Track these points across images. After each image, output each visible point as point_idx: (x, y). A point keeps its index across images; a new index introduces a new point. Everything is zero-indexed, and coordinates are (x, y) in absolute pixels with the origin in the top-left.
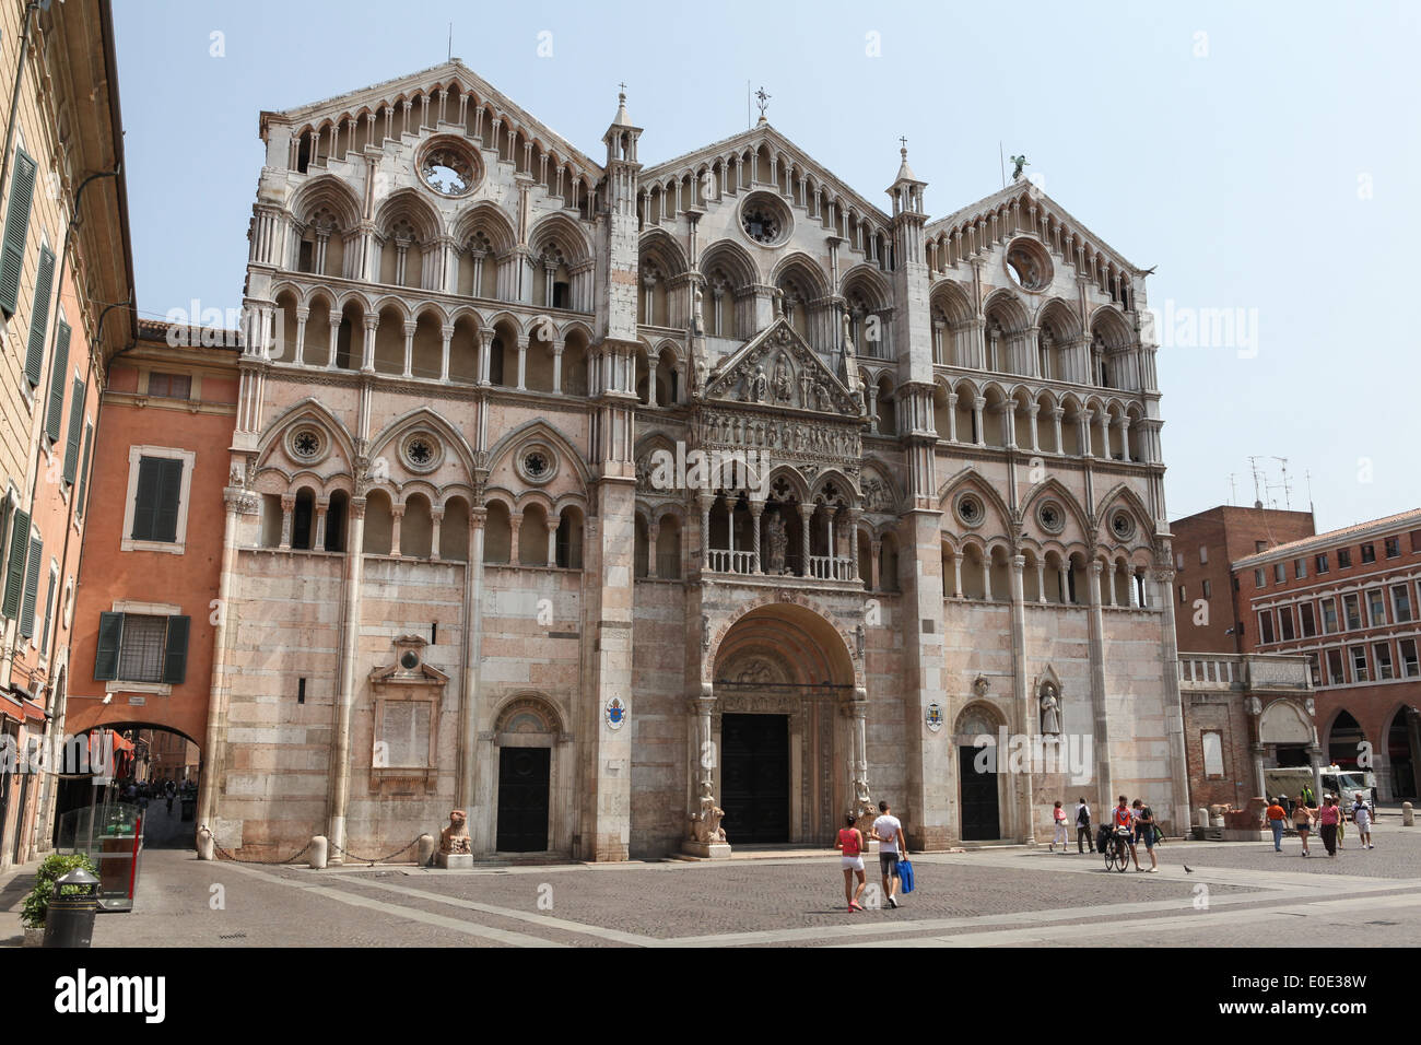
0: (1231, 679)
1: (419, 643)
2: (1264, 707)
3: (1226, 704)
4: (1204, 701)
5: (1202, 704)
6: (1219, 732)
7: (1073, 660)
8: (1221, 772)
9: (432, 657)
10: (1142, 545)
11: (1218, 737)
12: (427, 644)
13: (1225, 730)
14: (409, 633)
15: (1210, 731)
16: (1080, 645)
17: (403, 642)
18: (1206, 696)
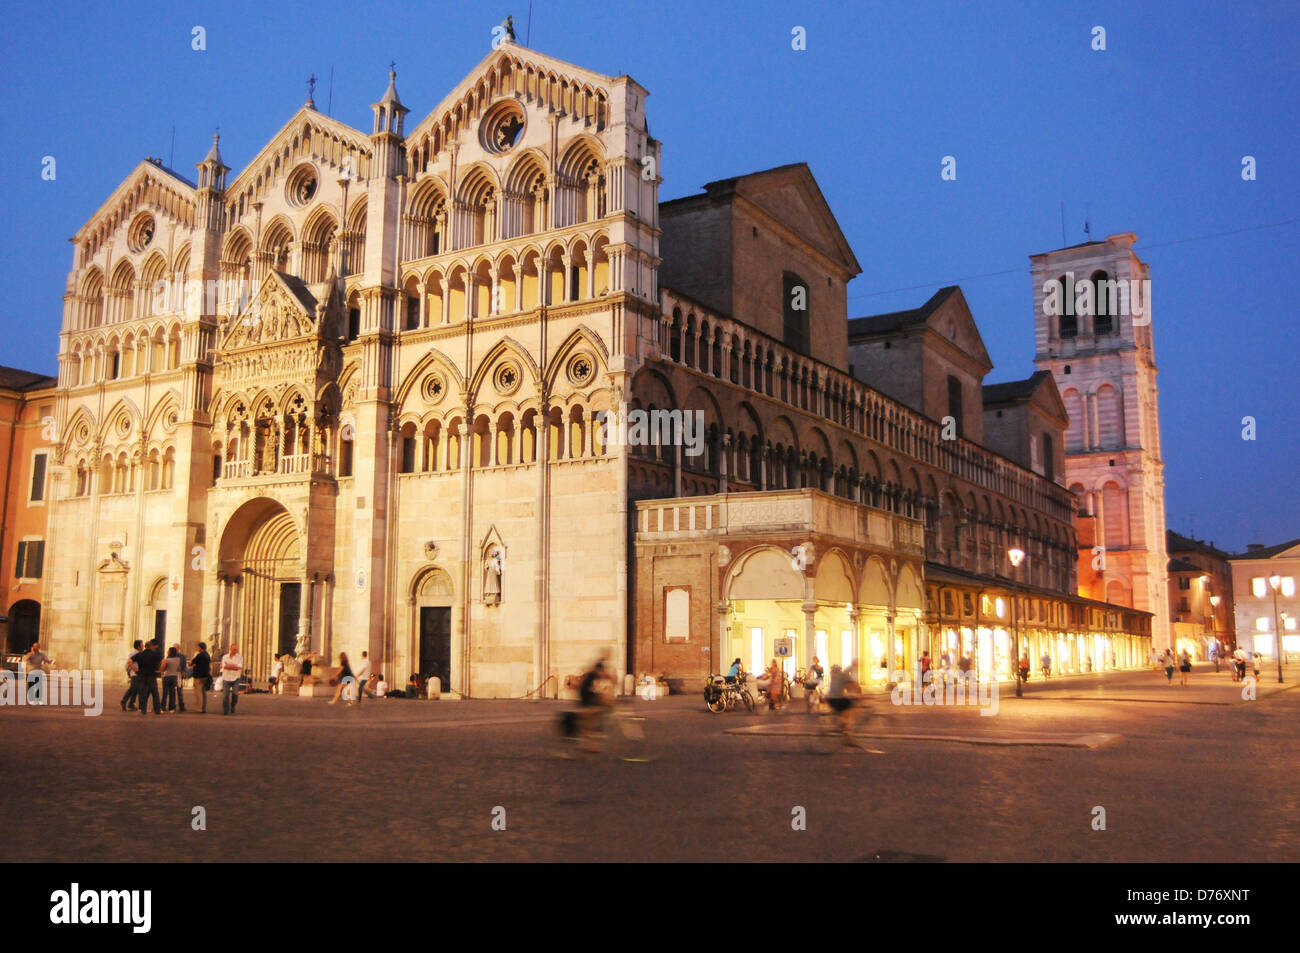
0: (709, 526)
1: (119, 546)
2: (734, 558)
3: (699, 556)
4: (669, 553)
5: (668, 557)
6: (688, 588)
7: (520, 520)
8: (686, 635)
9: (126, 554)
10: (604, 386)
11: (687, 594)
12: (121, 546)
13: (695, 585)
14: (114, 540)
15: (677, 587)
16: (527, 504)
17: (112, 546)
18: (674, 548)
